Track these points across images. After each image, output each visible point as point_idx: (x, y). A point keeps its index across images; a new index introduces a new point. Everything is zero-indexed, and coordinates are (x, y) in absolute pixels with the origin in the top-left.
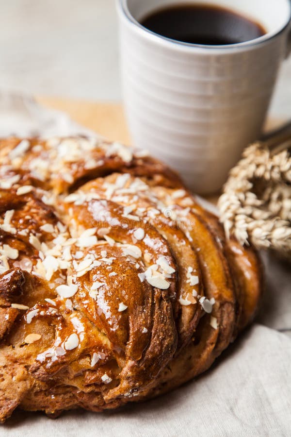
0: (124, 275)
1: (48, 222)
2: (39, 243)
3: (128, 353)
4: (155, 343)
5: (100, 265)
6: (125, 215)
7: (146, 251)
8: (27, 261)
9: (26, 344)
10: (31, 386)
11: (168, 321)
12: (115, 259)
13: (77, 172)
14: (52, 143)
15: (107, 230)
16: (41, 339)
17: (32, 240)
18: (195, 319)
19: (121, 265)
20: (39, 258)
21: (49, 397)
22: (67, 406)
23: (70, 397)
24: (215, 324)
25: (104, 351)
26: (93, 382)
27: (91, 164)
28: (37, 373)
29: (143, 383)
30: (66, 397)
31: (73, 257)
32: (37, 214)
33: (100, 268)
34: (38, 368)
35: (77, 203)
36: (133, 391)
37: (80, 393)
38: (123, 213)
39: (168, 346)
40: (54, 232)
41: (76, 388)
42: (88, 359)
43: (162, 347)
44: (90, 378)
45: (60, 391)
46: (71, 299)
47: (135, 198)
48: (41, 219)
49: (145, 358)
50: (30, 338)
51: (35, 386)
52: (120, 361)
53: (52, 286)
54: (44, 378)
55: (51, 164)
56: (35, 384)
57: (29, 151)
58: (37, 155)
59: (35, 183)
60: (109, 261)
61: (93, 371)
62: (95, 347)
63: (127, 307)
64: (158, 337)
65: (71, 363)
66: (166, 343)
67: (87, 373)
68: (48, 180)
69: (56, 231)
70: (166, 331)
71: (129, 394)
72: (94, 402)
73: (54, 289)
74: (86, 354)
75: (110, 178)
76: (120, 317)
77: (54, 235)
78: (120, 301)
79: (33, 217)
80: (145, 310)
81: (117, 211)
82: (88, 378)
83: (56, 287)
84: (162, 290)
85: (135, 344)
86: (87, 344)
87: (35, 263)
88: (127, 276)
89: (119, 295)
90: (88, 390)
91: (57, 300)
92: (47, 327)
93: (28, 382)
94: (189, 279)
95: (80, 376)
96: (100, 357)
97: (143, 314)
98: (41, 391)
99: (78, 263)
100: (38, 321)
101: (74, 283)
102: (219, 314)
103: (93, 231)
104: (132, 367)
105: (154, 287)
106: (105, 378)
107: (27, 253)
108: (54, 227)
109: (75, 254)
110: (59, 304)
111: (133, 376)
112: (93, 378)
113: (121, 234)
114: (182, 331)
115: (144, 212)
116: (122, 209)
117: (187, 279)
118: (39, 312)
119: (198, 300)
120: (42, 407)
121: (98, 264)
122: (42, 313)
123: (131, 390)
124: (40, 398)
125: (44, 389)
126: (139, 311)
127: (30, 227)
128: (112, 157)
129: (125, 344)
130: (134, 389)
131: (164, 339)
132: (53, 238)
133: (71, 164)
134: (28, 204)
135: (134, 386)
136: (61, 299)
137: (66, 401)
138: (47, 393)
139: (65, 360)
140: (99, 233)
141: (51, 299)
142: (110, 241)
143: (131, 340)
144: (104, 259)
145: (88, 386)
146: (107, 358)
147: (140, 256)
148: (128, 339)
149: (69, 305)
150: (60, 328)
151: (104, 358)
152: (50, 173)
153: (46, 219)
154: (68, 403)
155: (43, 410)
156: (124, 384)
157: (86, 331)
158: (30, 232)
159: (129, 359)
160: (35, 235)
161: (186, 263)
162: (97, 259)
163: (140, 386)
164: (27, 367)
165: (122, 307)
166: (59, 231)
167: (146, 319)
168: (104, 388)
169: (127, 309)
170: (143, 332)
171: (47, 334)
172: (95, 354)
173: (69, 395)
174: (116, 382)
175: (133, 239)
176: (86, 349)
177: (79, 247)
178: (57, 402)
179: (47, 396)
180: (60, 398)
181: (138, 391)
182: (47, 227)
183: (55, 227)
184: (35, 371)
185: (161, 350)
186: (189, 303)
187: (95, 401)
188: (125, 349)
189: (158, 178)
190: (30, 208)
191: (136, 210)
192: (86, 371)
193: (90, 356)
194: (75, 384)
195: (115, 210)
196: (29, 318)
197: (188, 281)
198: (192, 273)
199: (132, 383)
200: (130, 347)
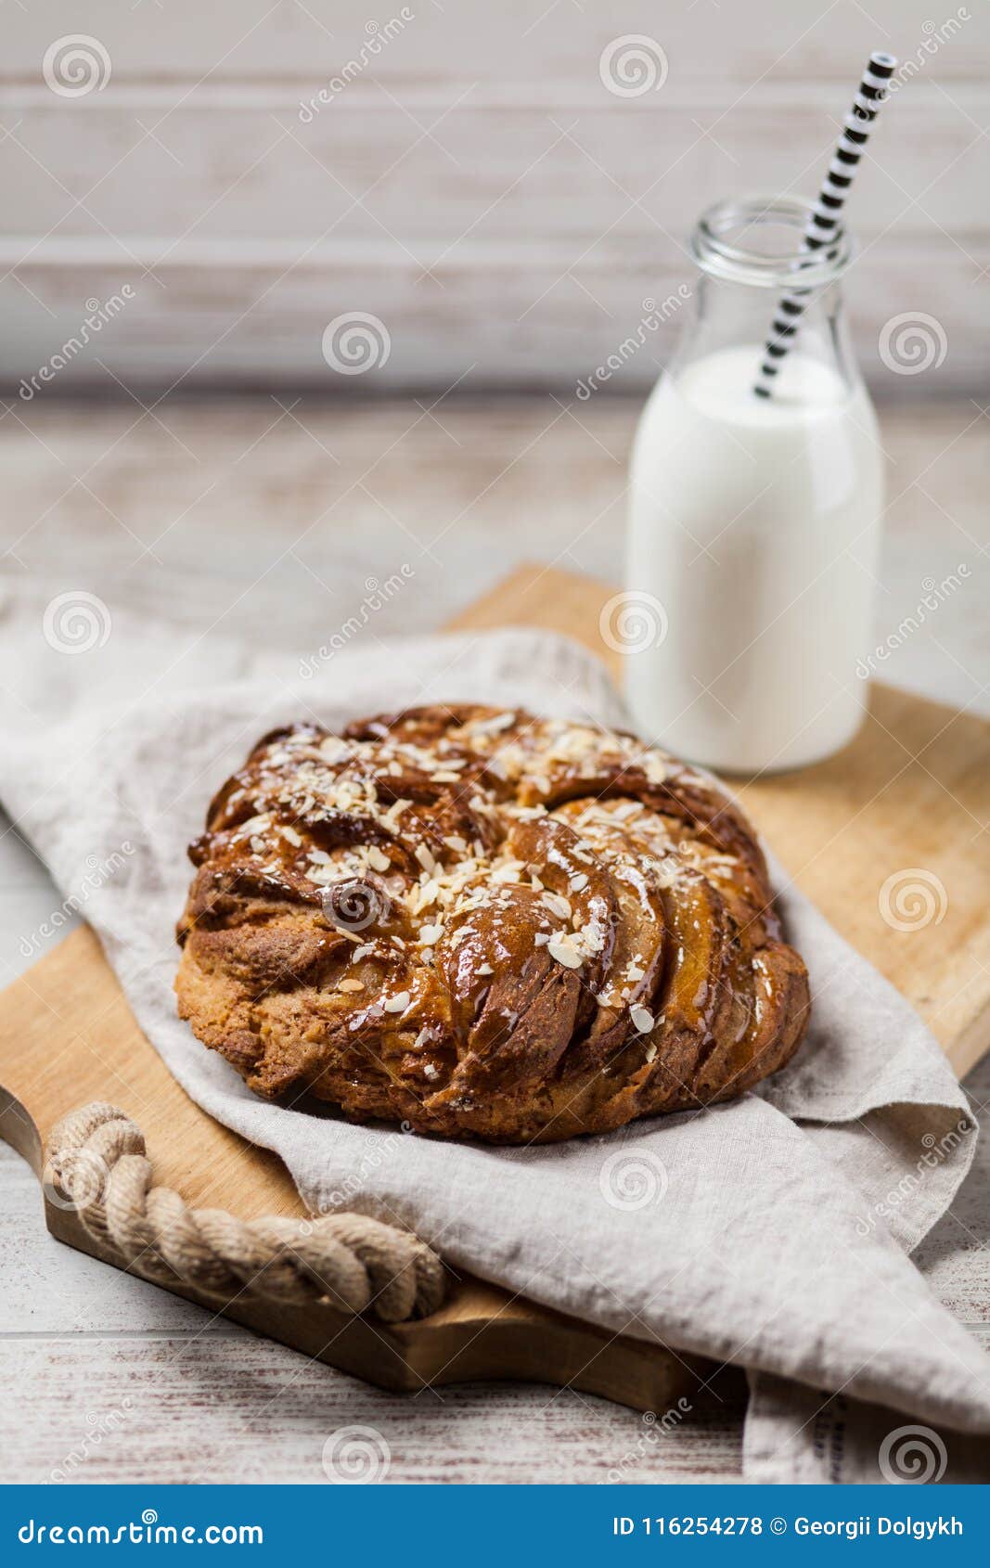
0: (512, 927)
1: (460, 835)
2: (432, 861)
3: (470, 1041)
4: (517, 1037)
5: (488, 906)
6: (576, 851)
7: (578, 911)
8: (399, 881)
9: (339, 992)
10: (324, 1054)
11: (556, 1015)
12: (515, 904)
13: (562, 779)
14: (553, 727)
15: (539, 868)
16: (363, 991)
17: (421, 852)
18: (613, 1033)
19: (517, 914)
20: (419, 882)
21: (349, 1083)
22: (372, 1104)
23: (381, 1092)
24: (651, 1056)
25: (441, 1029)
26: (411, 1072)
27: (589, 773)
28: (335, 1035)
29: (482, 1094)
30: (374, 1089)
31: (463, 890)
32: (449, 817)
33: (485, 911)
34: (338, 1028)
35: (521, 821)
36: (463, 1102)
37: (393, 1088)
38: (572, 848)
39: (539, 1048)
40: (465, 853)
41: (388, 1079)
42: (413, 1035)
43: (529, 1046)
44: (410, 1063)
45: (369, 1077)
46: (433, 947)
47: (617, 834)
48: (452, 828)
49: (495, 1056)
50: (348, 985)
51: (331, 1057)
52: (460, 1050)
53: (415, 923)
54: (342, 1043)
55: (531, 759)
56: (333, 1054)
57: (509, 732)
58: (520, 739)
59: (488, 781)
60: (504, 905)
61: (417, 1055)
62: (427, 1019)
63: (492, 971)
64: (526, 1030)
65: (385, 1033)
66: (536, 1044)
67: (407, 1055)
68: (515, 783)
69: (469, 851)
70: (544, 1026)
71: (457, 1104)
72: (410, 1107)
73: (417, 929)
74: (412, 1026)
75: (611, 804)
76: (476, 982)
77: (462, 857)
78: (486, 960)
79: (439, 821)
80: (520, 986)
81: (565, 842)
82: (406, 1063)
83: (421, 927)
84: (567, 969)
85: (484, 1028)
86: (418, 1011)
87: (409, 888)
88: (517, 930)
89: (490, 953)
90: (403, 1084)
91: (410, 945)
92: (380, 977)
93: (322, 1046)
94: (628, 971)
95: (396, 1058)
96: (431, 1037)
97: (515, 991)
98: (340, 1069)
99: (464, 900)
100: (369, 965)
101: (443, 924)
102: (665, 1044)
103: (520, 865)
104: (472, 1064)
105: (556, 961)
106: (429, 1069)
107: (406, 871)
108: (467, 846)
109: (472, 889)
110: (410, 951)
111: (467, 1077)
112: (413, 1064)
113: (557, 878)
114: (584, 1044)
115: (614, 857)
116: (575, 842)
117: (625, 969)
118: (374, 951)
119: (628, 1005)
120: (338, 1097)
121: (486, 904)
122: (378, 954)
123: (460, 1099)
124: (337, 1080)
125: (344, 1067)
126: (511, 984)
127: (426, 832)
128: (631, 771)
129: (472, 1026)
130: (466, 1098)
131: (533, 1037)
132: (460, 861)
133: (558, 763)
134: (441, 800)
135: (466, 1093)
136: (418, 944)
137: (373, 1096)
138: (349, 1075)
139: (377, 1025)
140: (528, 869)
141: (403, 940)
142: (537, 885)
143: (481, 1021)
144: (498, 901)
145: (405, 1077)
146: (441, 1041)
147: (569, 917)
148: (477, 1020)
149: (426, 956)
150: (394, 980)
151: (436, 1039)
152: (523, 773)
153: (459, 831)
154: (374, 1100)
155: (338, 1101)
156: (454, 1086)
157: (427, 995)
158: (424, 840)
159: (471, 1050)
160: (429, 847)
161: (638, 947)
162: (490, 899)
163: (475, 1095)
164: (327, 1024)
165: (485, 969)
166: (474, 854)
167: (516, 999)
168: (427, 1088)
169: (492, 974)
170: (503, 1014)
171: (376, 988)
172: (425, 1029)
173: (380, 1088)
174: (443, 1082)
175: (569, 888)
176: (416, 1019)
177: (487, 883)
178: (360, 1094)
179: (347, 1080)
180: (364, 1089)
181: (471, 1103)
182: (455, 842)
183: (470, 846)
184: (334, 1031)
185: (523, 1052)
186: (609, 1003)
187: (412, 1108)
188: (468, 1032)
189: (702, 827)
190: (442, 807)
191: (603, 850)
192: (406, 1052)
193: (418, 1031)
194: (388, 1069)
195: (563, 840)
196: (357, 956)
197: (622, 973)
198: (639, 965)
199: (465, 1088)
200: (475, 1030)
